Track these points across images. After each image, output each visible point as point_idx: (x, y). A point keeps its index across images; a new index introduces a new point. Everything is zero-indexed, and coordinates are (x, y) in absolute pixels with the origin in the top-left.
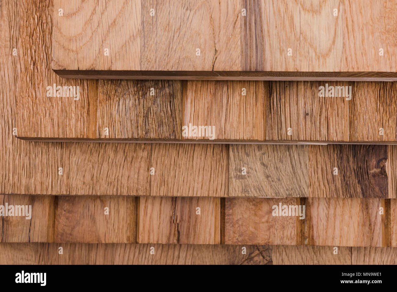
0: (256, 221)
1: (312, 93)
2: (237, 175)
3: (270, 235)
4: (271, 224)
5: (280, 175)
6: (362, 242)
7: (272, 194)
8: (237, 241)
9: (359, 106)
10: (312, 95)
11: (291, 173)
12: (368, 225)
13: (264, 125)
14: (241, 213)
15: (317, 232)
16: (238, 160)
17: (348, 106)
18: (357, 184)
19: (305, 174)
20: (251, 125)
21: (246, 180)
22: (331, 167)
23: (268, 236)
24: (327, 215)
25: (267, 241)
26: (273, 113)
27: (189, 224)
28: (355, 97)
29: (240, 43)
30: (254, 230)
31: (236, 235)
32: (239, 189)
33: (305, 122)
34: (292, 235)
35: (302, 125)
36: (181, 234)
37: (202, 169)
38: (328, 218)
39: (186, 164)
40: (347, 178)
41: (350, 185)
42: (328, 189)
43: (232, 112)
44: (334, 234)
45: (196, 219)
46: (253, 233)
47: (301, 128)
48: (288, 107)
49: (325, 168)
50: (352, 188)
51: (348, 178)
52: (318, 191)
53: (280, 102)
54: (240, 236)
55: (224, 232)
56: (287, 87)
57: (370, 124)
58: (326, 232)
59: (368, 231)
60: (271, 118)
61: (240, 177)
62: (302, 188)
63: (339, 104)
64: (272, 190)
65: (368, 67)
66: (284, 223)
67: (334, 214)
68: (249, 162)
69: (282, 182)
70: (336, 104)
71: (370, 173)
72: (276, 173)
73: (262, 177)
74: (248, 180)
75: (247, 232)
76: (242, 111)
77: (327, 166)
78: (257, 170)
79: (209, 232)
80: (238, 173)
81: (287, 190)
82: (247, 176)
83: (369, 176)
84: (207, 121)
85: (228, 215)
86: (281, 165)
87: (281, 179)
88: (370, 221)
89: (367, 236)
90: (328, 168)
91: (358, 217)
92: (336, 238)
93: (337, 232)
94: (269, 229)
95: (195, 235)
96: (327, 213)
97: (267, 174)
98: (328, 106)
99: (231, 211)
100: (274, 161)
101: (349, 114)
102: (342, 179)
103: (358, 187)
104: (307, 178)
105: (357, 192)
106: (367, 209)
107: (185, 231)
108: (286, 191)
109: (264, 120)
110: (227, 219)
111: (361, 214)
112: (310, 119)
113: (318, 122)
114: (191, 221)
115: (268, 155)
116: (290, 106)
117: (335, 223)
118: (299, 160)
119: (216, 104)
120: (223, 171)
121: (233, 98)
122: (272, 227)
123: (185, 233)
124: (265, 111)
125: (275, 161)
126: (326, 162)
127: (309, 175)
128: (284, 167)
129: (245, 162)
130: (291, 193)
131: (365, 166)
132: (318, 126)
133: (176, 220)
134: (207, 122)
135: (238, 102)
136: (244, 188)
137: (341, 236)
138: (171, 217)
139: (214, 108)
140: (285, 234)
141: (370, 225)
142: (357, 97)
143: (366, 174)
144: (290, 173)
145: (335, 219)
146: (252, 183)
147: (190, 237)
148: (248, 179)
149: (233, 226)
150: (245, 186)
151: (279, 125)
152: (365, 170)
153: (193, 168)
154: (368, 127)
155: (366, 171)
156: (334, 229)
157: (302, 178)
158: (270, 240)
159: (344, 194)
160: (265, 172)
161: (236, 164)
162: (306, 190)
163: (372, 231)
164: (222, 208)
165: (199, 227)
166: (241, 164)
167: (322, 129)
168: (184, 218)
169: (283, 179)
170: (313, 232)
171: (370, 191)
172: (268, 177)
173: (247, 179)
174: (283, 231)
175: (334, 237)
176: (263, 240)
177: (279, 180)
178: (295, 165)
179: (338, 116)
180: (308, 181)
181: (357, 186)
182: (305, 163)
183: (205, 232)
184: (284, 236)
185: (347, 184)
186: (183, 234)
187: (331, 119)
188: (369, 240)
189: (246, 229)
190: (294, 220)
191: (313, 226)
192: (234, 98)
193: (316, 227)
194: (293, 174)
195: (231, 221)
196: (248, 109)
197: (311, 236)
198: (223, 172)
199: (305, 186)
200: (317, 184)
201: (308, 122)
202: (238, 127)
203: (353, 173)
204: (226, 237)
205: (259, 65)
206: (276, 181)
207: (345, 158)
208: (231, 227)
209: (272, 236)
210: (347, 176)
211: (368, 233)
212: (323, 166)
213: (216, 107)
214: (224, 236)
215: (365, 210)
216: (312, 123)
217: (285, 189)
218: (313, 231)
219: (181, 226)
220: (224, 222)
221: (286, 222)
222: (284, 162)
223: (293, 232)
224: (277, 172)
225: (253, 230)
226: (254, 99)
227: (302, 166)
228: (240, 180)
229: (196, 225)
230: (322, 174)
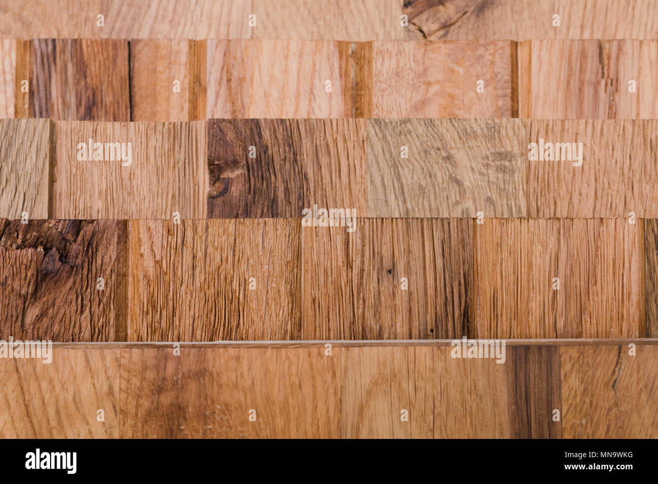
0: (450, 84)
1: (380, 318)
2: (510, 161)
3: (424, 58)
4: (422, 80)
5: (424, 162)
6: (246, 48)
7: (440, 123)
8: (488, 47)
9: (283, 290)
10: (380, 313)
11: (402, 167)
12: (233, 79)
13: (477, 249)
14: (479, 100)
15: (332, 67)
16: (509, 190)
17: (303, 292)
18: (269, 145)
19: (375, 165)
20: (505, 248)
21: (492, 150)
22: (322, 180)
23: (428, 58)
24: (313, 99)
25: (429, 48)
26: (459, 273)
27: (582, 78)
28: (290, 310)
29: (563, 406)
30: (454, 69)
31: (490, 57)
32: (507, 133)
33: (394, 256)
34: (381, 59)
35: (399, 250)
36: (596, 59)
37: (576, 173)
38: (311, 92)
39: (609, 184)
40: (290, 158)
41: (284, 145)
42: (327, 135)
43: (545, 275)
44: (300, 63)
45: (567, 88)
46: (458, 63)
47: (402, 243)
48: (428, 286)
49: (333, 176)
50: (280, 137)
51: (288, 157)
52: (349, 129)
53: (446, 298)
54: (481, 57)
55: (512, 65)
56: (432, 331)
57: (261, 253)
58: (314, 65)
59: (233, 68)
60: (464, 263)
61: (503, 156)
62: (380, 136)
63: (323, 294)
64: (441, 131)
65: (288, 358)
66: (397, 82)
67: (299, 101)
68: (487, 186)
69: (420, 147)
70: (331, 295)
71: (243, 168)
72: (431, 166)
73: (460, 156)
74: (489, 149)
75: (468, 63)
76: (525, 277)
77: (330, 181)
78: (469, 171)
79: (541, 63)
80: (507, 163)
81: (410, 132)
82: (491, 159)
83: (244, 162)
84: (597, 256)
85: (506, 96)
86: (422, 182)
87: (422, 154)
88: (229, 88)
89: (235, 58)
90: (328, 177)
91: (252, 96)
92: (295, 54)
93: (293, 66)
94: (425, 70)
95: (570, 56)
96: (313, 103)
97: (450, 163)
98: (345, 291)
99: (500, 103)
100: (437, 190)
101: (301, 275)
102: (300, 155)
103: (269, 138)
104: (371, 157)
105: (270, 130)
106: (234, 111)
107: (589, 65)
108: (412, 130)
109: (477, 261)
110: (507, 88)
111: (247, 101)
112: (384, 262)
113: (368, 256)
114: (577, 85)
115: (450, 201)
116: (426, 289)
117: (298, 83)
118: (387, 191)
119: (578, 290)
120: (535, 170)
121: (544, 305)
122: (419, 75)
123: (590, 60)
124: (476, 278)
125: (435, 189)
126: (332, 189)
127: (366, 162)
128: (415, 178)
129: (495, 186)
130: (403, 126)
131: (252, 182)
132: (367, 247)
133: (606, 84)
134: (596, 254)
135: (532, 295)
136: (496, 133)
137: (286, 58)
138: (616, 91)
139: (582, 283)
140: (394, 61)
141: (229, 80)
142: (286, 309)
143: (251, 167)
144: (404, 166)
145: (298, 91)
146: (480, 144)
147: (578, 52)
148: (488, 153)
149: (496, 75)
150: (495, 138)
151: (447, 250)
152: (253, 173)
153: (596, 175)
154: (263, 247)
155: (251, 173)
156: (299, 72)
157: (381, 157)
158: (423, 50)
159: (296, 125)
160: (455, 165)
161: (514, 182)
162: (372, 132)
163: (225, 69)
164: (516, 110)
165: (562, 73)
166: (502, 182)
167: (359, 241)
168: (591, 89)
169: (419, 153)
170: (340, 65)
171: (244, 133)
172: (449, 158)
173: (491, 153)
174: (398, 67)
175: (300, 56)
176: (437, 48)
177: (426, 152)
178: (395, 182)
179: (326, 270)
180: (368, 149)
181: (269, 142)
182: (375, 187)
183: (550, 64)
184: (395, 58)
185: (290, 146)
186: (592, 57)
187: (340, 263)
188: (232, 51)
189: (470, 70)
190: (376, 89)
191: (341, 77)
192: (542, 303)
193: (334, 76)
194: (397, 163)
195: (500, 84)
196: (512, 282)
197: (344, 59)
198: (535, 168)
199: (375, 139)
200: (350, 146)
201: (387, 254)
202: (532, 243)
203: (277, 167)
204: (509, 53)
205: (523, 360)
206: (432, 150)
207: (294, 197)
208: (500, 73)
209: (419, 55)
210: (290, 161)
211: (233, 65)
212: (337, 180)
213: (578, 284)
214: (512, 56)
215: (238, 108)
216: (380, 253)
217: (414, 134)
218: (340, 68)
219: (597, 74)
220: (512, 82)
221: (394, 84)
222: (416, 187)
223: (379, 66)
224: (430, 168)
225: (457, 68)
226: (499, 302)
227: (380, 179)
228: (503, 150)
229: (568, 75)
230: (339, 164)
